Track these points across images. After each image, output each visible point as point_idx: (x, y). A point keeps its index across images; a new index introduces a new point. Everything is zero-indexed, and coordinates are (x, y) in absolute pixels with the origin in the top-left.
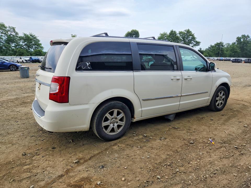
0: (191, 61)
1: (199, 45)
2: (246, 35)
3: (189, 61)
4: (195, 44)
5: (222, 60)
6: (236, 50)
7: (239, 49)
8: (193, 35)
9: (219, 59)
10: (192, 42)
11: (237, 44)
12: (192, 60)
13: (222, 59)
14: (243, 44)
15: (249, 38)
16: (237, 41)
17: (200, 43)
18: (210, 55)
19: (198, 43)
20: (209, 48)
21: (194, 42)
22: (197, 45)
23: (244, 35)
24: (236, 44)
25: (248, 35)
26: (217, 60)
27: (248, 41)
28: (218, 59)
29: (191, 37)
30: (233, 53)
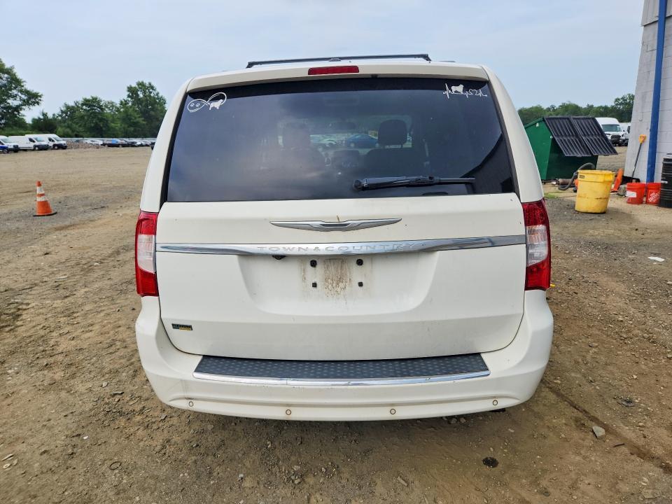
0: (34, 150)
1: (38, 103)
2: (146, 82)
3: (25, 150)
4: (24, 101)
5: (117, 146)
6: (135, 118)
7: (139, 117)
8: (9, 72)
9: (108, 142)
10: (15, 92)
11: (133, 104)
12: (35, 146)
13: (114, 142)
14: (147, 106)
15: (155, 90)
16: (129, 96)
17: (40, 96)
18: (75, 133)
19: (33, 98)
20: (62, 112)
21: (20, 94)
22: (34, 104)
23: (143, 82)
24: (130, 104)
25: (150, 84)
26: (104, 145)
27: (154, 98)
28: (105, 142)
29: (6, 75)
30: (131, 126)
